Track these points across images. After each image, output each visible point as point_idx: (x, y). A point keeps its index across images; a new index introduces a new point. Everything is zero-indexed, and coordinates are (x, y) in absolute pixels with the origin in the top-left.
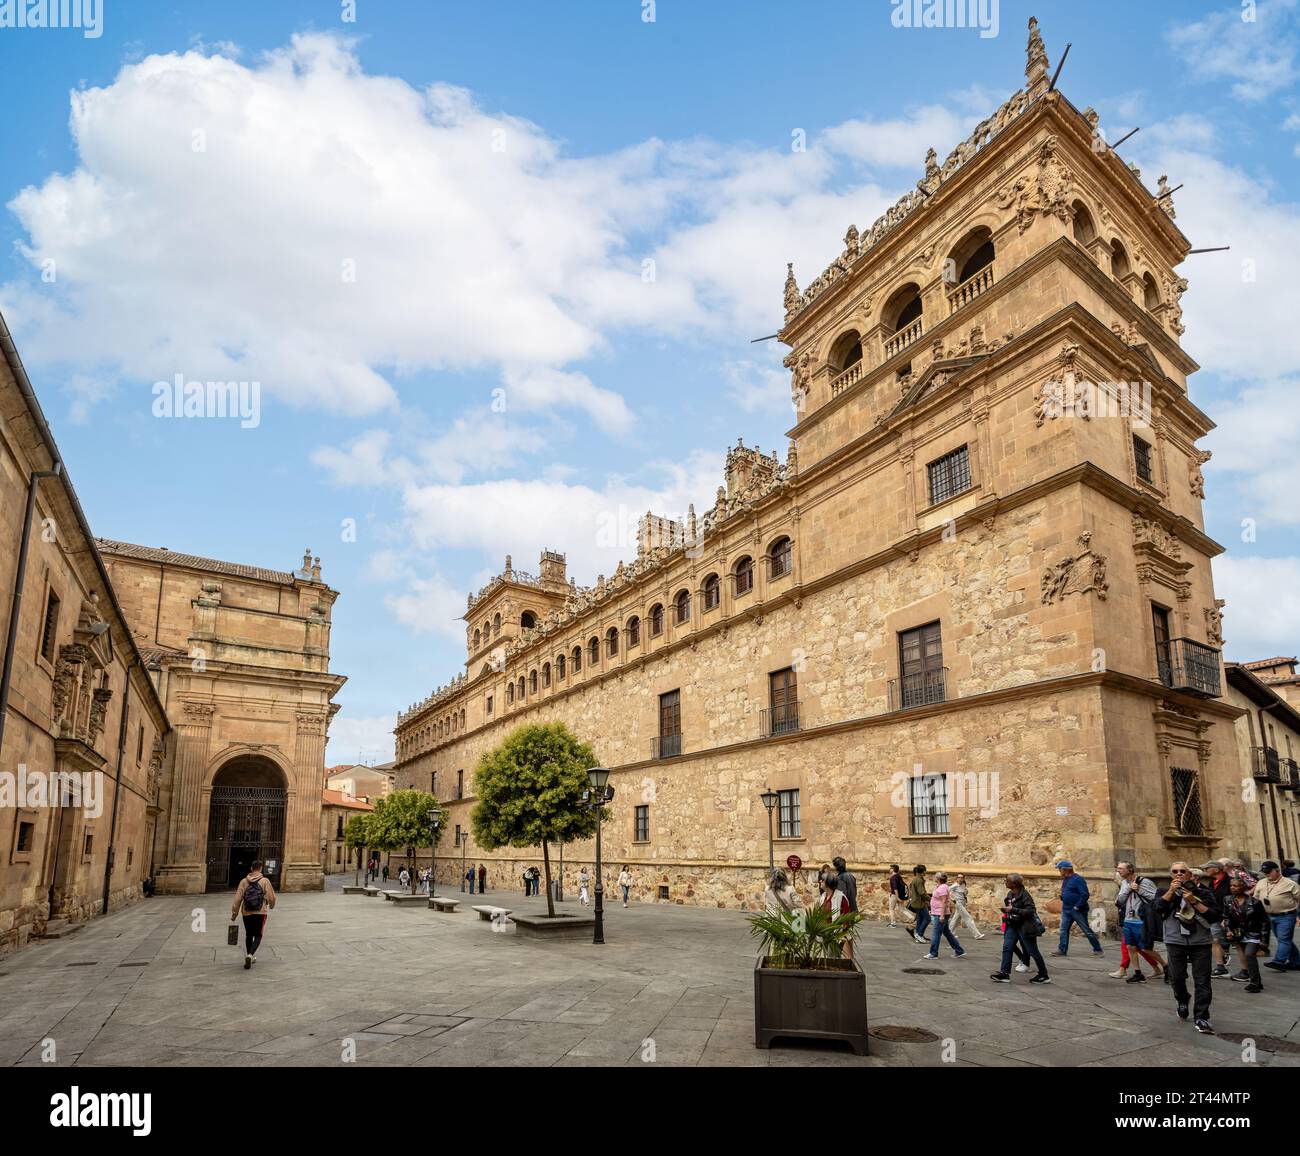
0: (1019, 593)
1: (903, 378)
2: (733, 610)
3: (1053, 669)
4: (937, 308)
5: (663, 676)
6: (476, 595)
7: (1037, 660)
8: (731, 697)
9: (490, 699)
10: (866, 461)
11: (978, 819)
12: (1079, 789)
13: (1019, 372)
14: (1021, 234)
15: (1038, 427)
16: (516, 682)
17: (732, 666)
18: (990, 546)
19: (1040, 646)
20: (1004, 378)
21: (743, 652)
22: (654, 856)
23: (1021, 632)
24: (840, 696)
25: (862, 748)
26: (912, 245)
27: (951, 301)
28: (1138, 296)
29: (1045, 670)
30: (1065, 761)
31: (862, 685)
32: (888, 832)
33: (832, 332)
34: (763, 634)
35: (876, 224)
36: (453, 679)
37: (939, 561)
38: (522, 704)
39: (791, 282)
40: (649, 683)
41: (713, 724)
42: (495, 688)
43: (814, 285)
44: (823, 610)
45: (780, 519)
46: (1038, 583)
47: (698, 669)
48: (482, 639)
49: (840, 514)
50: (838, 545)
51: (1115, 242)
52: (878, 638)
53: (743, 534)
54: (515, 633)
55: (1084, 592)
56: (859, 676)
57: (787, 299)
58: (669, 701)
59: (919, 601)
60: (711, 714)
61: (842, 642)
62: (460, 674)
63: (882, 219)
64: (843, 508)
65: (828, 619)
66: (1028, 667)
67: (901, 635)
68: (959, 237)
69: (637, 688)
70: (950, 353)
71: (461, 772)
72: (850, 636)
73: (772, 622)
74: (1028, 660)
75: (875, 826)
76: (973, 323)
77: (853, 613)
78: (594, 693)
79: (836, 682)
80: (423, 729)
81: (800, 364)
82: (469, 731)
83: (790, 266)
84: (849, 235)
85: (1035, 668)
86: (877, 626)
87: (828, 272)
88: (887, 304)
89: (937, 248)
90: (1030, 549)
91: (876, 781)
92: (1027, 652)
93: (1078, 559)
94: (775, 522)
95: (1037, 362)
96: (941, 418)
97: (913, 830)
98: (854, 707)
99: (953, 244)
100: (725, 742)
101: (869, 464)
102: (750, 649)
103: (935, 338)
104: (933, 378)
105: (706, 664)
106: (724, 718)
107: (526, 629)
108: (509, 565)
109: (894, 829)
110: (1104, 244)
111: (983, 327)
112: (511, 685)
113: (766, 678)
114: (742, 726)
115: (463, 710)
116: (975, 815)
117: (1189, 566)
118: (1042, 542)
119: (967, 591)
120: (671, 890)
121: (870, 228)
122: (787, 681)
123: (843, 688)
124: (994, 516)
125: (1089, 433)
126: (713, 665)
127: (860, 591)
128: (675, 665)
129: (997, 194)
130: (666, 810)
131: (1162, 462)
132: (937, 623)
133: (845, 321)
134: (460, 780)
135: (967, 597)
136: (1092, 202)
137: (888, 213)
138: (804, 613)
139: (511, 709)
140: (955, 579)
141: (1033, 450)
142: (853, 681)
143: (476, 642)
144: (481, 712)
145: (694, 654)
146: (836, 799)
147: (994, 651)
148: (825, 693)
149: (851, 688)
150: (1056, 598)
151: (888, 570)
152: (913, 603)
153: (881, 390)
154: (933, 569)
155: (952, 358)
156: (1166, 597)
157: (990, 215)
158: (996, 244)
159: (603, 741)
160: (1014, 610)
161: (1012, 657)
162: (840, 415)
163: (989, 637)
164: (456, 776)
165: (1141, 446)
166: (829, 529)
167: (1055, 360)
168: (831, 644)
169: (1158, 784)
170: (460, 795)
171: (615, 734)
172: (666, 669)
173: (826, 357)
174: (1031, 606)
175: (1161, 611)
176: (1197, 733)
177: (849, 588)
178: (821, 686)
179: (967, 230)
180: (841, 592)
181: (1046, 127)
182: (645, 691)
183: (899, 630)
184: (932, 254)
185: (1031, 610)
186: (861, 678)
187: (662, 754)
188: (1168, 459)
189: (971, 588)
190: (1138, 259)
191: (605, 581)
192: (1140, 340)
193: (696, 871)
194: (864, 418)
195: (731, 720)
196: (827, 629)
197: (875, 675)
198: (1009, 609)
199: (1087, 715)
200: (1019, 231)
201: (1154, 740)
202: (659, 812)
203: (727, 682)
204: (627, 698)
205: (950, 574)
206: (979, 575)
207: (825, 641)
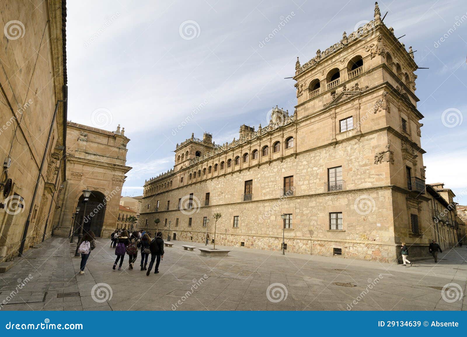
0: (368, 160)
1: (333, 95)
2: (273, 157)
3: (377, 183)
4: (344, 76)
5: (247, 176)
6: (179, 144)
7: (373, 180)
8: (270, 184)
9: (182, 178)
10: (320, 117)
11: (352, 226)
12: (384, 218)
13: (369, 97)
14: (371, 59)
15: (375, 113)
16: (193, 173)
17: (271, 174)
18: (358, 146)
19: (374, 176)
20: (365, 98)
21: (275, 170)
22: (240, 232)
23: (367, 172)
24: (308, 186)
25: (313, 203)
26: (337, 57)
27: (349, 75)
28: (403, 80)
29: (375, 183)
30: (380, 210)
31: (316, 183)
32: (322, 228)
33: (311, 79)
34: (283, 165)
35: (327, 50)
36: (168, 171)
37: (342, 149)
38: (194, 181)
39: (298, 62)
40: (242, 177)
41: (264, 191)
42: (184, 175)
43: (305, 64)
44: (303, 160)
45: (290, 131)
46: (373, 158)
47: (259, 174)
48: (181, 158)
49: (310, 132)
50: (309, 141)
51: (397, 63)
52: (321, 170)
53: (278, 134)
54: (193, 158)
55: (388, 162)
56: (315, 180)
57: (296, 67)
58: (248, 183)
59: (335, 160)
60: (263, 188)
61: (309, 170)
62: (171, 169)
64: (312, 130)
65: (305, 163)
66: (369, 182)
67: (328, 169)
68: (352, 57)
69: (237, 178)
70: (348, 89)
71: (169, 201)
72: (312, 168)
73: (286, 162)
74: (370, 180)
75: (318, 226)
76: (356, 82)
77: (313, 161)
78: (222, 179)
79: (307, 182)
80: (155, 186)
81: (299, 87)
82: (173, 188)
83: (298, 58)
84: (318, 52)
85: (372, 182)
86: (321, 166)
87: (310, 61)
88: (328, 73)
89: (345, 59)
90: (371, 148)
91: (319, 213)
92: (369, 177)
93: (386, 152)
94: (288, 132)
95: (375, 95)
96: (344, 107)
97: (330, 228)
98: (312, 190)
99: (350, 59)
100: (268, 197)
101: (321, 118)
102: (278, 169)
103: (344, 85)
104: (342, 96)
105: (262, 173)
106: (268, 190)
107: (198, 157)
108: (193, 136)
109: (324, 228)
110: (395, 64)
111: (359, 83)
112: (191, 174)
113: (283, 179)
114: (274, 193)
115: (171, 181)
116: (351, 225)
117: (417, 156)
118: (375, 147)
119: (351, 158)
120: (245, 243)
121: (325, 51)
122: (290, 181)
123: (309, 184)
124: (361, 137)
125: (390, 117)
126: (265, 173)
127: (316, 155)
128: (252, 172)
129: (364, 47)
130: (245, 218)
131: (410, 126)
132: (341, 167)
133: (315, 76)
134: (168, 204)
135: (351, 160)
136: (392, 52)
137: (330, 48)
138: (297, 160)
139: (190, 183)
140: (347, 154)
141: (373, 120)
142: (313, 182)
143: (179, 159)
144: (178, 182)
145: (258, 169)
146: (305, 217)
147: (359, 177)
148: (303, 184)
149: (312, 184)
150: (379, 163)
151: (325, 150)
152: (333, 160)
153: (326, 97)
154: (340, 151)
155: (349, 91)
156: (410, 165)
157: (362, 53)
158: (363, 61)
159: (223, 195)
160: (365, 165)
161: (364, 179)
162: (312, 103)
163: (357, 172)
164: (167, 203)
165: (404, 121)
166: (306, 136)
167: (380, 95)
168: (306, 170)
169: (407, 218)
170: (168, 209)
171: (228, 192)
172: (248, 173)
173: (308, 86)
175: (408, 169)
176: (418, 204)
177: (312, 154)
178: (301, 183)
179: (355, 56)
180: (310, 155)
181: (379, 32)
182: (240, 180)
183: (328, 167)
184: (344, 61)
185: (371, 165)
186: (315, 181)
187: (245, 200)
188: (411, 125)
189: (352, 157)
190: (404, 69)
191: (228, 144)
192: (404, 92)
193: (255, 237)
194: (320, 105)
195: (270, 191)
196: (304, 165)
197: (320, 181)
198: (364, 165)
199: (387, 197)
200: (371, 58)
201: (406, 205)
202: (242, 218)
203: (269, 179)
204: (234, 181)
205: (346, 153)
206: (355, 154)
207: (303, 169)
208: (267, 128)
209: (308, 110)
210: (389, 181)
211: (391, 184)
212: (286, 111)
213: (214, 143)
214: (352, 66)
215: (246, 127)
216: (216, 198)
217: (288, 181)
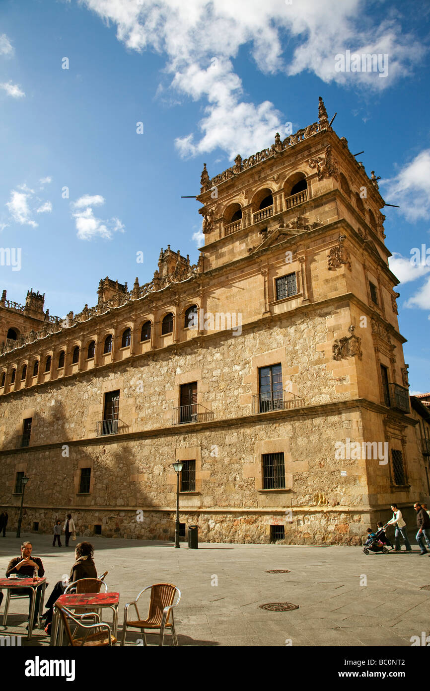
0: (322, 353)
1: (263, 233)
2: (159, 345)
3: (339, 395)
4: (280, 204)
5: (109, 382)
7: (331, 390)
8: (153, 398)
10: (242, 272)
11: (300, 479)
12: (352, 461)
13: (319, 242)
14: (319, 181)
15: (329, 270)
17: (156, 378)
18: (307, 326)
19: (332, 382)
20: (312, 243)
21: (164, 370)
22: (93, 503)
23: (323, 374)
24: (224, 402)
25: (232, 437)
26: (268, 171)
27: (287, 202)
28: (367, 220)
29: (335, 396)
31: (237, 397)
32: (250, 487)
33: (226, 202)
34: (178, 360)
35: (251, 157)
39: (205, 172)
40: (98, 385)
41: (142, 414)
43: (217, 177)
44: (215, 350)
45: (192, 294)
46: (331, 348)
47: (133, 379)
49: (227, 297)
51: (357, 194)
52: (247, 370)
53: (168, 299)
55: (352, 356)
56: (235, 391)
57: (202, 180)
58: (111, 397)
59: (270, 351)
61: (226, 370)
63: (254, 156)
65: (218, 356)
66: (326, 393)
67: (260, 369)
68: (291, 175)
70: (287, 226)
72: (231, 367)
73: (184, 354)
74: (328, 389)
75: (242, 484)
77: (232, 354)
78: (58, 389)
81: (208, 213)
83: (205, 165)
84: (237, 159)
85: (330, 394)
86: (245, 364)
87: (225, 173)
88: (255, 195)
89: (281, 177)
90: (327, 331)
91: (244, 456)
92: (325, 385)
93: (349, 339)
94: (188, 295)
95: (327, 239)
97: (265, 486)
98: (232, 410)
99: (288, 177)
100: (148, 428)
102: (169, 369)
103: (279, 219)
104: (278, 235)
105: (139, 376)
106: (150, 411)
107: (11, 340)
108: (4, 295)
109: (253, 486)
110: (353, 193)
113: (178, 388)
114: (161, 418)
117: (395, 347)
118: (332, 328)
119: (295, 348)
120: (103, 528)
121: (248, 159)
123: (226, 398)
124: (309, 311)
125: (352, 278)
127: (237, 341)
128: (118, 375)
129: (308, 161)
130: (104, 472)
131: (381, 296)
132: (279, 365)
133: (234, 198)
135: (296, 352)
137: (257, 154)
138: (203, 351)
140: (289, 341)
141: (327, 281)
142: (232, 394)
145: (131, 369)
146: (218, 467)
147: (309, 383)
148: (215, 399)
149: (230, 398)
150: (339, 358)
151: (253, 332)
152: (267, 352)
153: (252, 238)
154: (278, 334)
155: (288, 229)
156: (386, 361)
157: (306, 169)
158: (307, 182)
159: (60, 422)
160: (319, 362)
161: (318, 387)
162: (229, 246)
163: (307, 375)
165: (372, 287)
167: (335, 240)
168: (219, 371)
171: (71, 417)
172: (112, 376)
173: (223, 213)
174: (327, 361)
175: (384, 368)
176: (401, 431)
178: (211, 396)
179: (295, 172)
180: (226, 341)
181: (328, 140)
182: (96, 390)
183: (259, 366)
184: (278, 178)
185: (327, 362)
187: (104, 432)
188: (384, 294)
189: (297, 348)
190: (366, 203)
191: (74, 315)
192: (370, 239)
193: (122, 514)
194: (242, 248)
195: (153, 413)
196: (217, 360)
197: (245, 392)
198: (317, 361)
199: (354, 421)
200: (318, 179)
201: (383, 434)
202: (98, 473)
203: (152, 388)
204: (82, 393)
205: (287, 338)
206: (301, 341)
207: (216, 369)
208: (150, 286)
209: (223, 256)
210: (356, 391)
211: (359, 397)
212: (186, 257)
213: (48, 312)
214: (291, 188)
215: (113, 284)
216: (45, 429)
217: (187, 391)
